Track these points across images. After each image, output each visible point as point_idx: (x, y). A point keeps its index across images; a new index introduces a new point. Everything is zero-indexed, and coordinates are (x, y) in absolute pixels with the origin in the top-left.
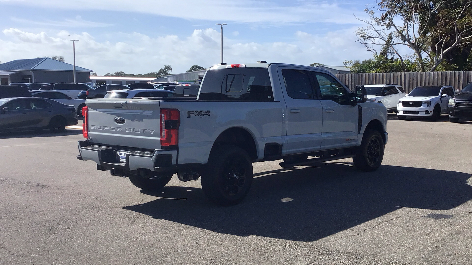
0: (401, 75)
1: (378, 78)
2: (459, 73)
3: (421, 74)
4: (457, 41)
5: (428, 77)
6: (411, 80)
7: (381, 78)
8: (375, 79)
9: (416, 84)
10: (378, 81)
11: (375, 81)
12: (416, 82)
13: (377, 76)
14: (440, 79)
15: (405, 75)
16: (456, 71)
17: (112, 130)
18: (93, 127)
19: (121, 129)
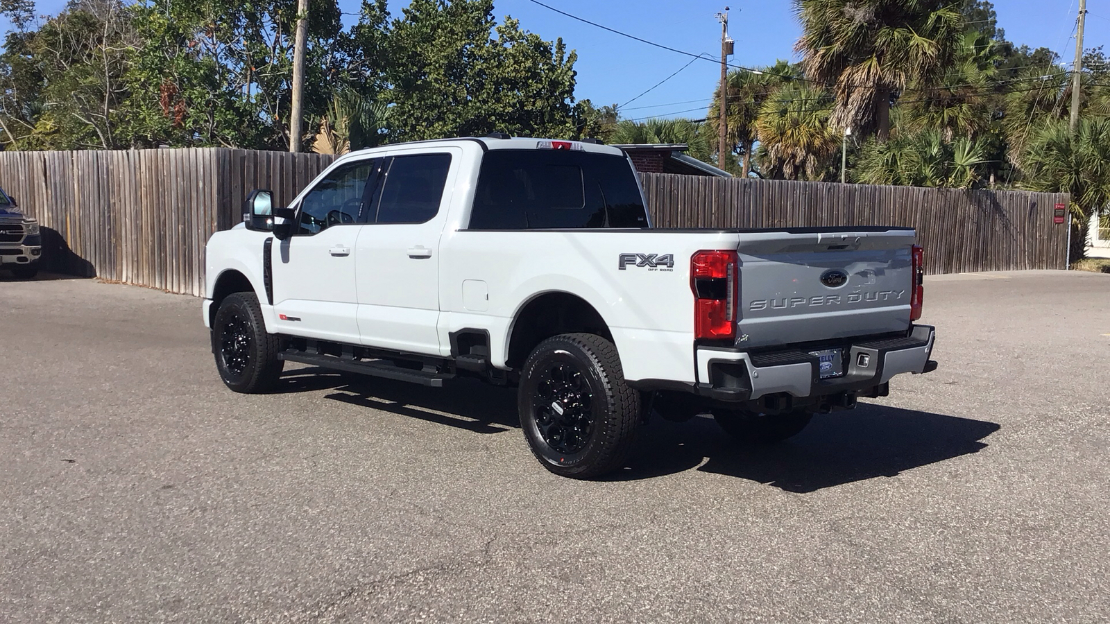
17: (814, 303)
18: (756, 304)
19: (836, 298)
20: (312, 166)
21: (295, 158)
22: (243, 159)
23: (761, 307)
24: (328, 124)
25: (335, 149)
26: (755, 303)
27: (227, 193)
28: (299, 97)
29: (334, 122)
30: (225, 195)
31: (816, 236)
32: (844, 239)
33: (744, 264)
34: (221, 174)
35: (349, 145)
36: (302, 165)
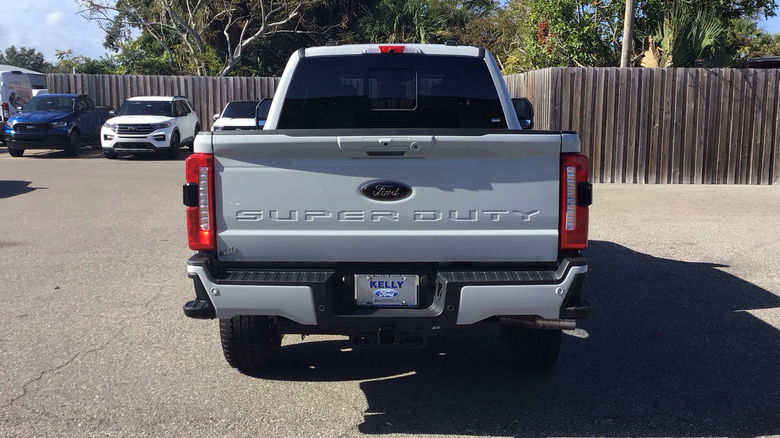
0: (178, 80)
1: (134, 84)
2: (275, 80)
3: (213, 80)
4: (264, 28)
5: (226, 85)
6: (197, 89)
7: (142, 84)
8: (129, 86)
9: (205, 96)
10: (135, 89)
11: (129, 89)
12: (205, 92)
13: (133, 80)
14: (246, 90)
15: (186, 81)
16: (269, 78)
17: (347, 219)
18: (245, 215)
19: (391, 215)
20: (634, 79)
21: (620, 72)
22: (573, 75)
23: (255, 218)
24: (654, 42)
25: (659, 62)
26: (244, 213)
27: (558, 101)
28: (628, 23)
29: (661, 40)
30: (557, 103)
31: (335, 140)
32: (386, 144)
33: (226, 169)
34: (555, 88)
35: (671, 59)
36: (625, 78)
